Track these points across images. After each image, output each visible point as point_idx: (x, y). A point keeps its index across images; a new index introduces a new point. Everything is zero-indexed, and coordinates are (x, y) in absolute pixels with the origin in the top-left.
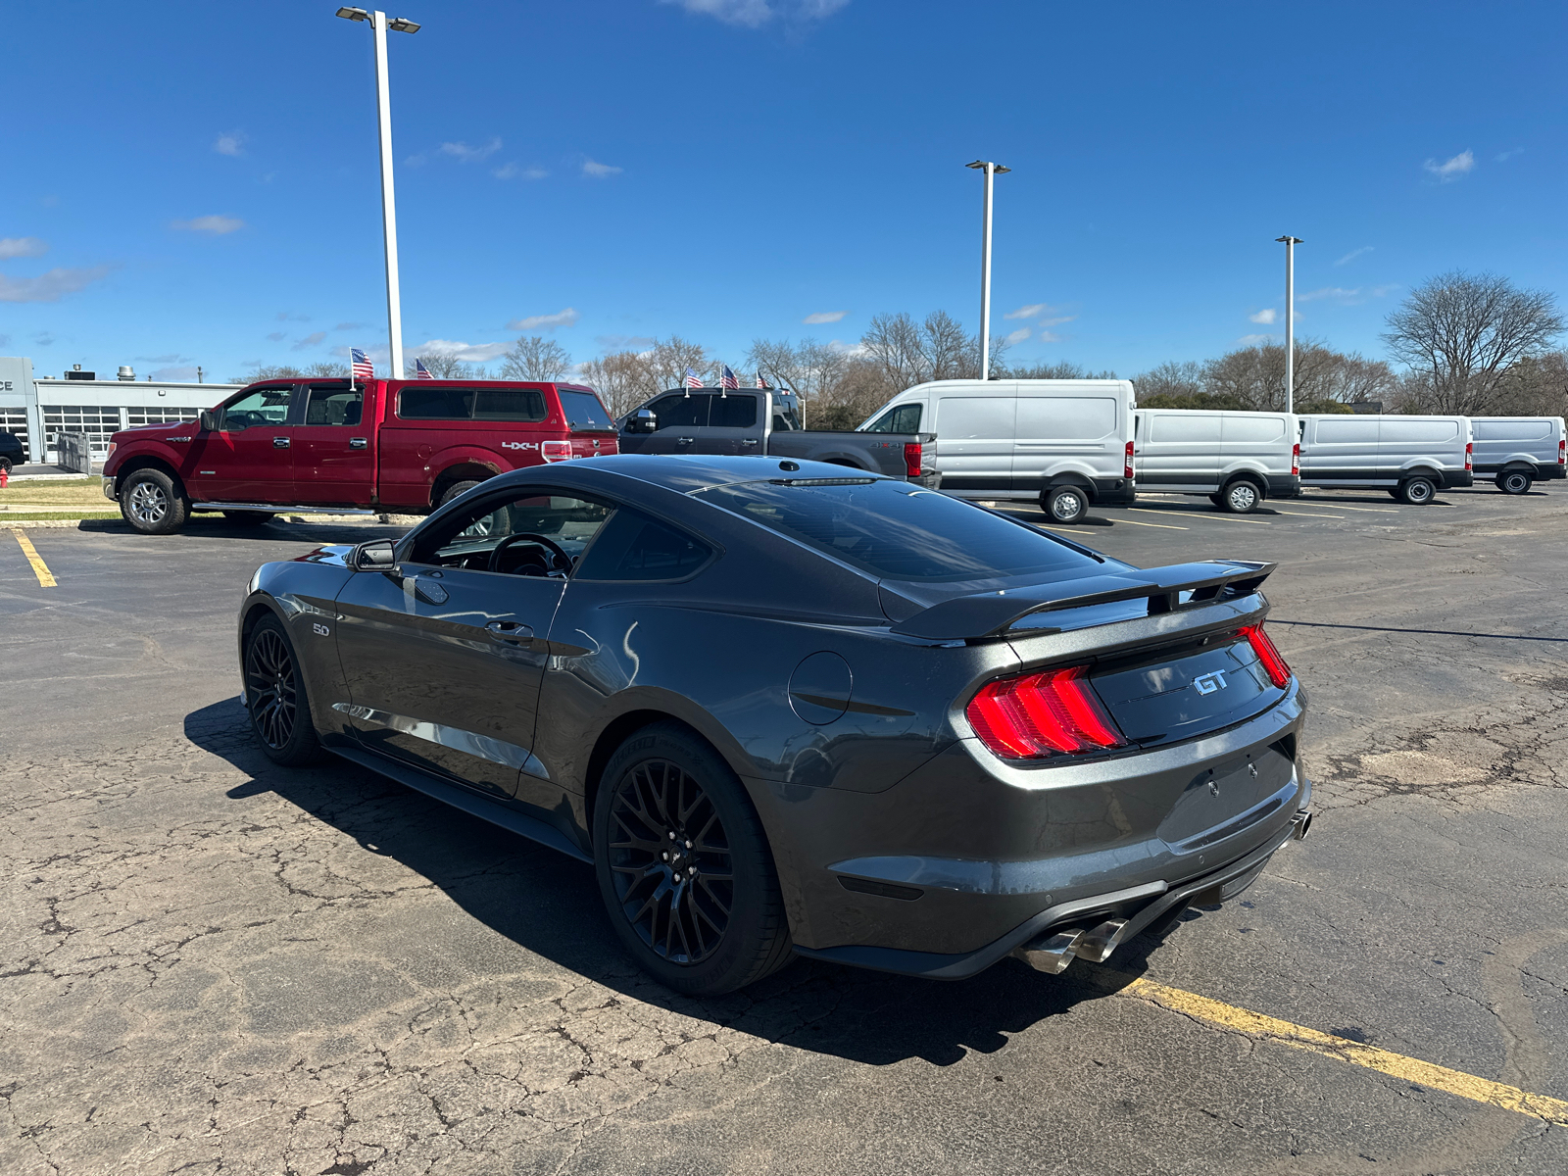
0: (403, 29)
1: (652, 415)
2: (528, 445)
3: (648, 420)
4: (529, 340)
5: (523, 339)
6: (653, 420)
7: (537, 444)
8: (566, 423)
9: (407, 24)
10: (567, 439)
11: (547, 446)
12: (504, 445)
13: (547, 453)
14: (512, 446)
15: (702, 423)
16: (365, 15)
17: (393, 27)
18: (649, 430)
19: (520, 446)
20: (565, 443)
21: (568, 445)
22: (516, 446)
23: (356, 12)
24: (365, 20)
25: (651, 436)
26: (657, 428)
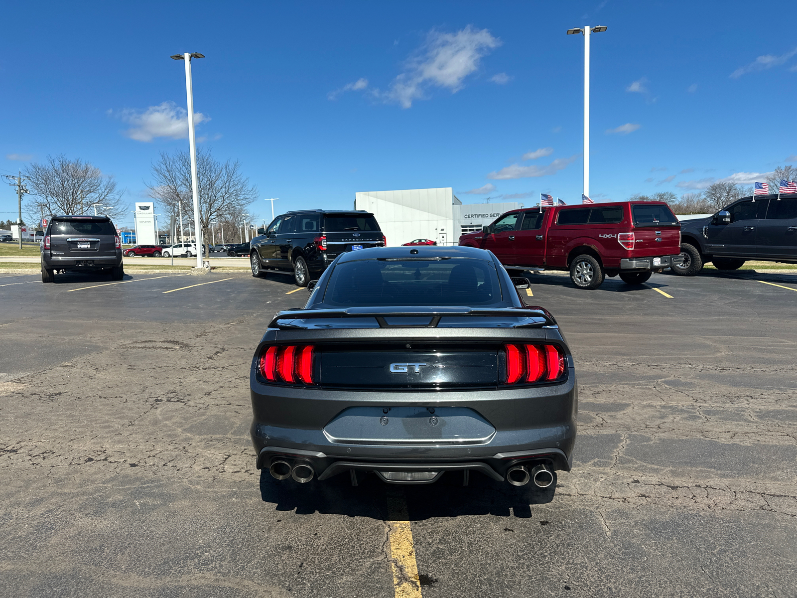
0: (599, 31)
1: (728, 214)
2: (611, 236)
3: (725, 217)
4: (783, 168)
5: (779, 168)
6: (728, 217)
7: (616, 235)
8: (632, 224)
9: (600, 28)
10: (631, 232)
11: (621, 236)
12: (600, 236)
13: (620, 239)
14: (604, 236)
15: (761, 216)
16: (579, 30)
17: (594, 31)
18: (726, 223)
19: (608, 236)
20: (630, 234)
21: (632, 235)
22: (605, 236)
23: (574, 30)
24: (579, 32)
25: (728, 226)
26: (731, 221)
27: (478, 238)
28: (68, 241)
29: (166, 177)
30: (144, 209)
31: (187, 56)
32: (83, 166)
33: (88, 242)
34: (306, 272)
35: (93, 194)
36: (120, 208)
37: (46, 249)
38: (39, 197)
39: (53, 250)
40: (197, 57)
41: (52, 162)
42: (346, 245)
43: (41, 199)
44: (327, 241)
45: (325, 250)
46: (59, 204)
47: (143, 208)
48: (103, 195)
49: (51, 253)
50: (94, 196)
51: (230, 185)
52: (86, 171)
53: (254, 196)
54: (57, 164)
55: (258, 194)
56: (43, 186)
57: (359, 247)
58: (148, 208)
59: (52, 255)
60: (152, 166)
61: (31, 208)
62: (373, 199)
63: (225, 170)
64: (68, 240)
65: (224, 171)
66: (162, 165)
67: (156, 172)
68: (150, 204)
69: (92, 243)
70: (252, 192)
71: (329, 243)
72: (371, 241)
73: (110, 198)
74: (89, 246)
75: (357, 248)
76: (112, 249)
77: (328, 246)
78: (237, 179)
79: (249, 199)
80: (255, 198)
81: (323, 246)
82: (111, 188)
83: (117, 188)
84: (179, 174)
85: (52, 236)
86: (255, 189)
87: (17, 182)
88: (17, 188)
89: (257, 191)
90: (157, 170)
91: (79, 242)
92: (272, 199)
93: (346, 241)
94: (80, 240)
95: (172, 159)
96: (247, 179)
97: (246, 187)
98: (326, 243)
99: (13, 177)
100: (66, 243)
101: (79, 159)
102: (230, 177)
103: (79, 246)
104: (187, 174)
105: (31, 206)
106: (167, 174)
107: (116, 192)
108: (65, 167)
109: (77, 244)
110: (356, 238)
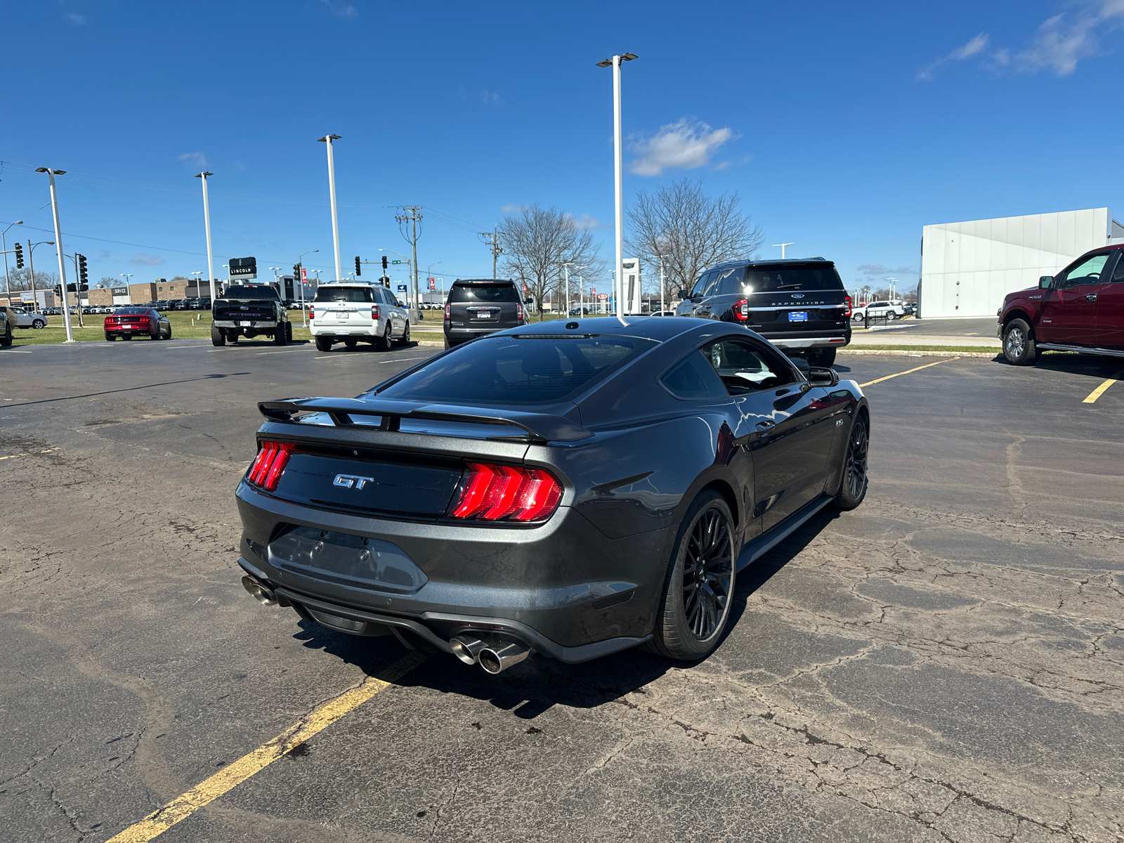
27: (1035, 297)
28: (469, 310)
29: (642, 224)
30: (627, 268)
31: (616, 60)
32: (558, 215)
33: (488, 310)
34: (722, 352)
35: (566, 251)
36: (596, 266)
37: (446, 319)
38: (510, 256)
39: (454, 321)
40: (628, 59)
41: (525, 214)
42: (780, 311)
43: (513, 260)
44: (748, 307)
45: (744, 319)
46: (531, 265)
47: (627, 266)
48: (578, 252)
49: (451, 324)
50: (567, 253)
51: (724, 230)
52: (560, 223)
53: (757, 242)
54: (531, 216)
55: (763, 239)
56: (515, 243)
57: (801, 314)
58: (632, 265)
59: (451, 326)
60: (627, 211)
61: (503, 270)
62: (953, 235)
63: (718, 208)
64: (468, 308)
65: (716, 210)
66: (639, 208)
67: (631, 219)
68: (635, 260)
69: (493, 312)
70: (754, 236)
71: (751, 309)
72: (822, 304)
73: (587, 254)
74: (489, 316)
75: (798, 315)
76: (513, 320)
77: (750, 314)
78: (734, 219)
79: (749, 247)
80: (759, 244)
81: (743, 313)
82: (586, 242)
83: (594, 242)
84: (658, 219)
85: (452, 304)
86: (758, 231)
87: (492, 240)
88: (493, 247)
89: (760, 235)
90: (632, 216)
91: (479, 311)
92: (783, 245)
93: (780, 306)
94: (480, 308)
95: (651, 199)
96: (747, 218)
97: (747, 230)
98: (746, 310)
99: (489, 234)
100: (466, 313)
101: (553, 208)
102: (725, 216)
103: (479, 316)
104: (668, 218)
105: (503, 268)
106: (644, 220)
107: (592, 246)
108: (539, 218)
109: (477, 313)
110: (795, 301)
